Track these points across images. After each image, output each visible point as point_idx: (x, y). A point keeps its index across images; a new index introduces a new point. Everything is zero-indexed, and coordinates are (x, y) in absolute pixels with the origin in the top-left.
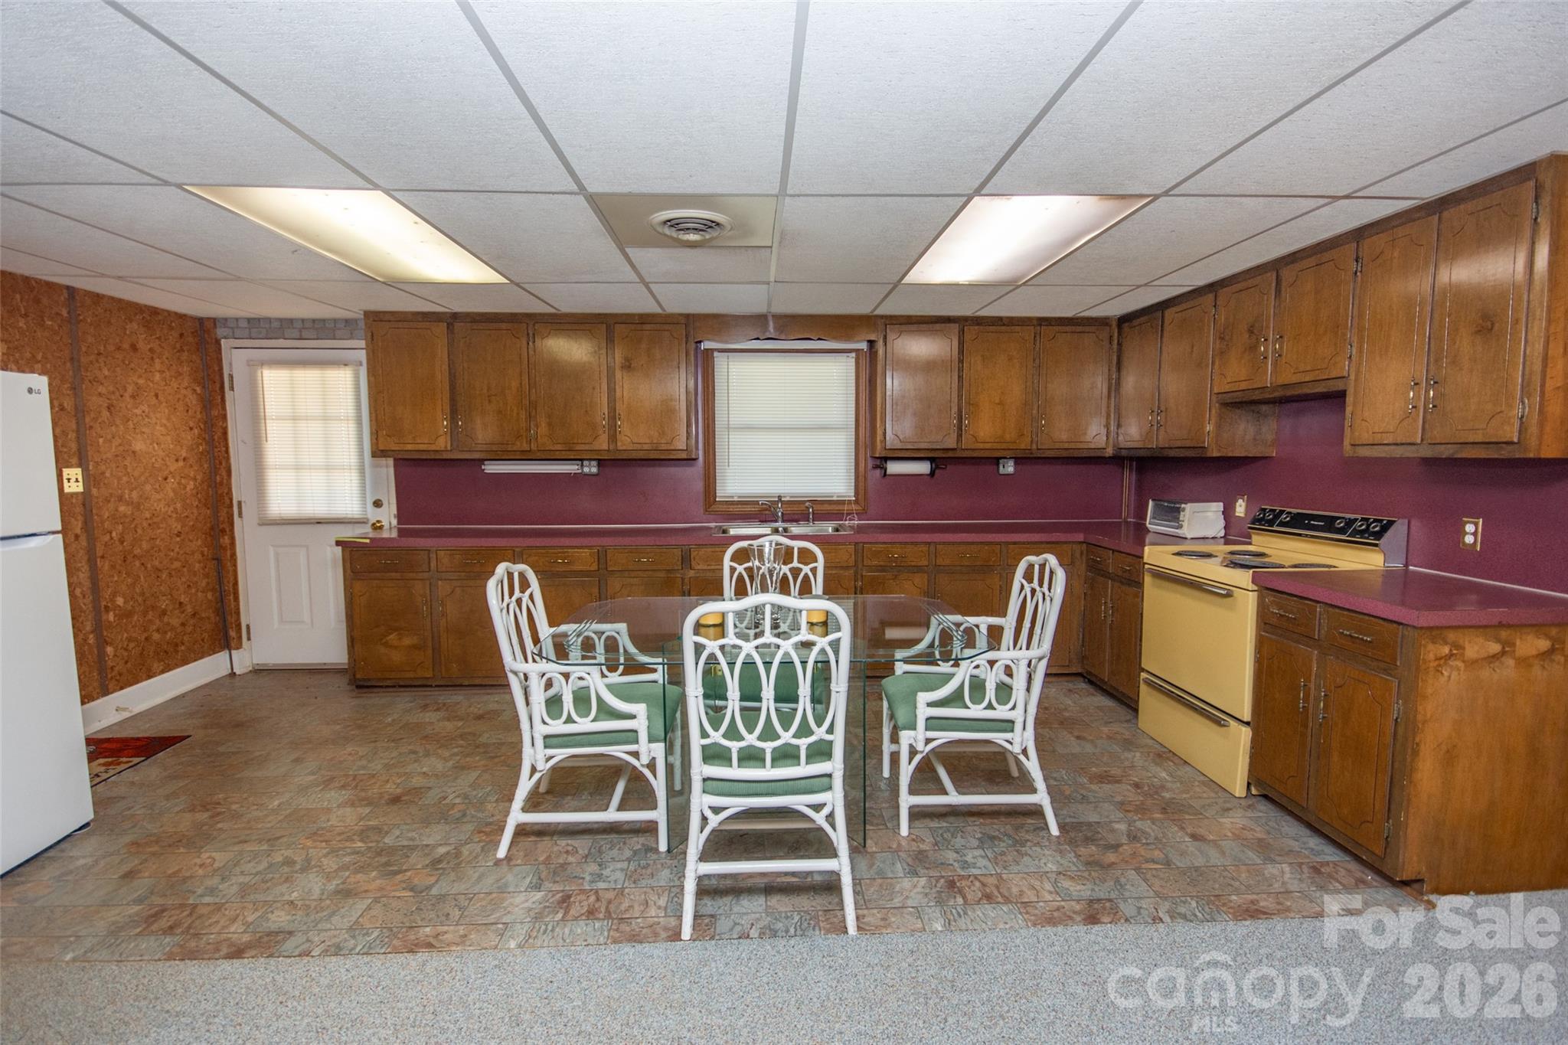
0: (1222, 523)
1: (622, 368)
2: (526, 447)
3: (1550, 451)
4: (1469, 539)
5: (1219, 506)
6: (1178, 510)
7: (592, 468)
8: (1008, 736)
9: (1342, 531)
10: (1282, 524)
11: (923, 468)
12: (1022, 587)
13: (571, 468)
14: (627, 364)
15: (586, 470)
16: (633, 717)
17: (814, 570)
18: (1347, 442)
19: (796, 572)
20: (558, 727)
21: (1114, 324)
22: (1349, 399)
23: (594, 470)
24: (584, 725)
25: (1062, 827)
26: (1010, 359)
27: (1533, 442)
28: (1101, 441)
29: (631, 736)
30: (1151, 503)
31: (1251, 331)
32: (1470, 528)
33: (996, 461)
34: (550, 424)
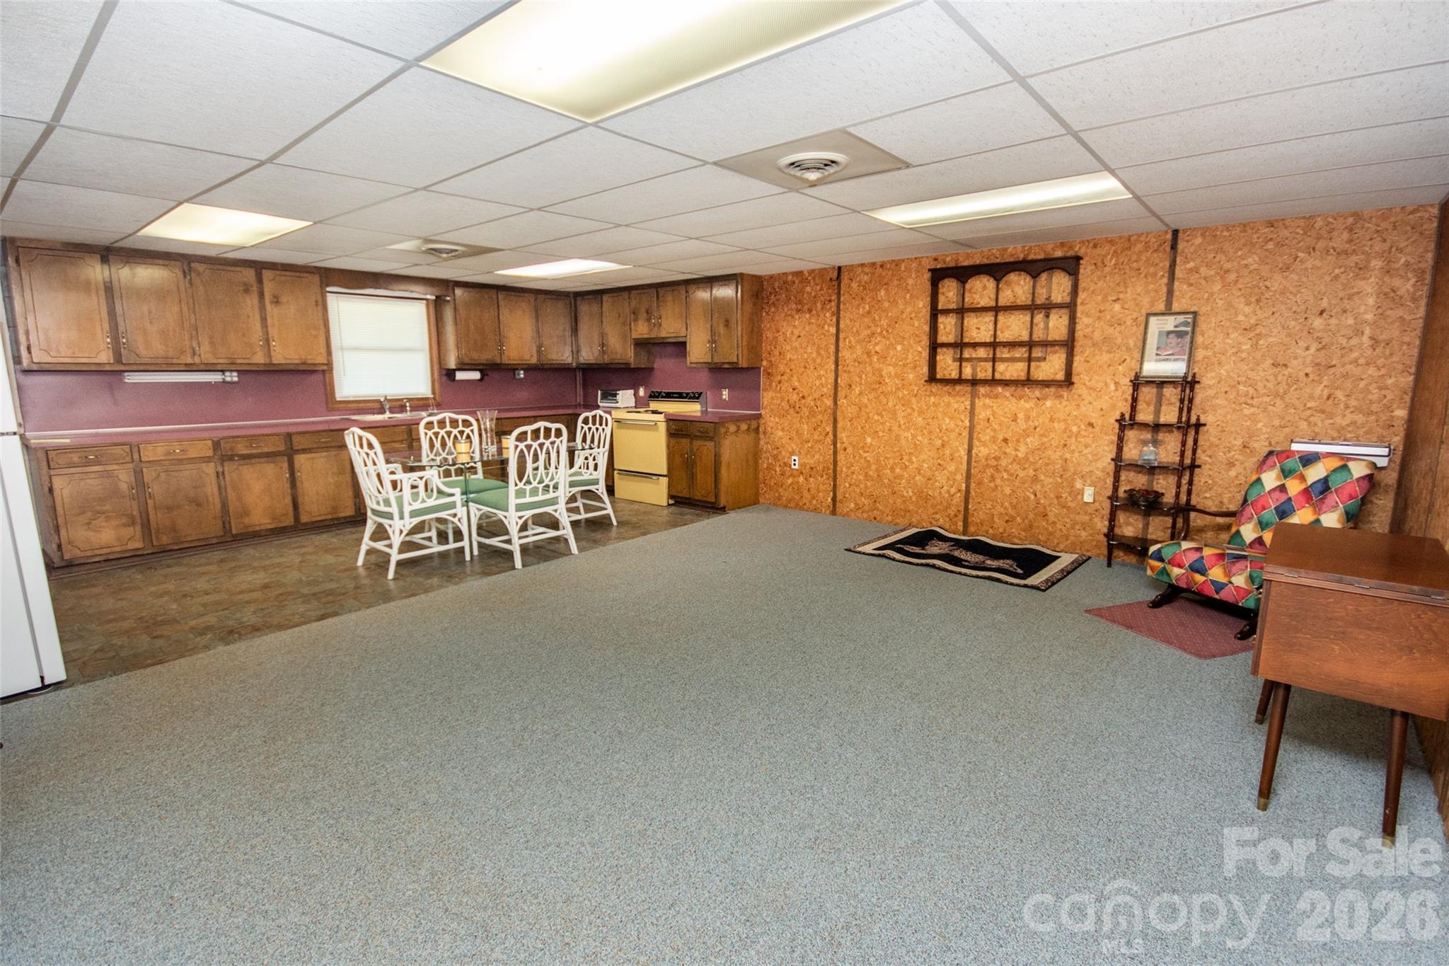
0: (634, 400)
1: (272, 302)
2: (189, 360)
3: (745, 365)
4: (724, 397)
5: (632, 391)
6: (615, 395)
7: (233, 377)
8: (596, 487)
9: (685, 398)
10: (662, 397)
11: (476, 375)
12: (582, 428)
13: (215, 377)
14: (275, 300)
15: (228, 379)
16: (452, 495)
17: (472, 431)
18: (688, 362)
19: (462, 433)
20: (417, 505)
21: (572, 295)
22: (688, 345)
23: (236, 379)
24: (431, 502)
25: (618, 522)
26: (524, 312)
27: (740, 362)
28: (569, 360)
29: (452, 505)
30: (599, 392)
31: (647, 312)
32: (724, 393)
33: (514, 370)
34: (212, 343)
